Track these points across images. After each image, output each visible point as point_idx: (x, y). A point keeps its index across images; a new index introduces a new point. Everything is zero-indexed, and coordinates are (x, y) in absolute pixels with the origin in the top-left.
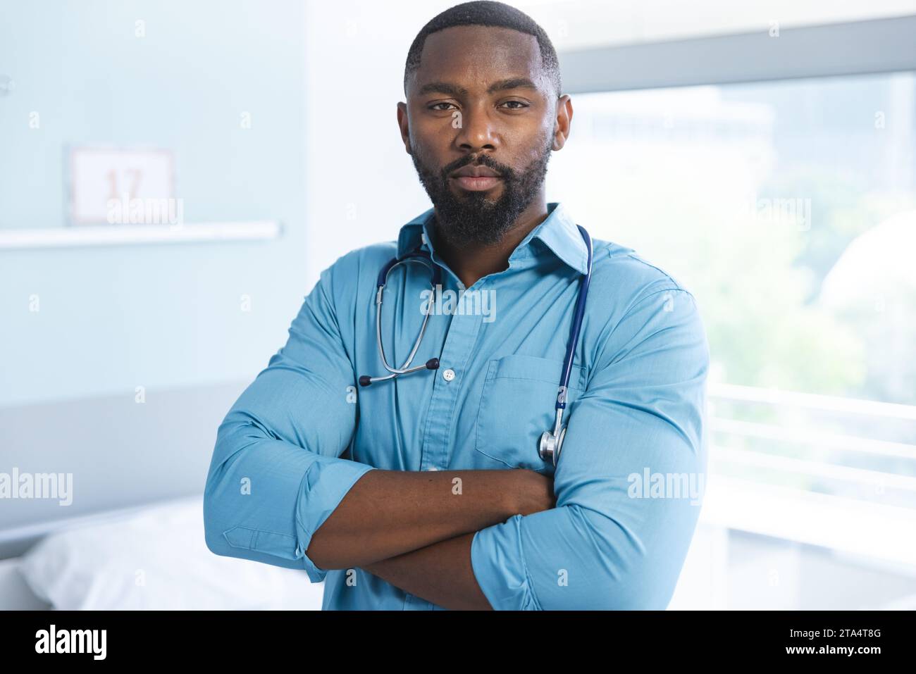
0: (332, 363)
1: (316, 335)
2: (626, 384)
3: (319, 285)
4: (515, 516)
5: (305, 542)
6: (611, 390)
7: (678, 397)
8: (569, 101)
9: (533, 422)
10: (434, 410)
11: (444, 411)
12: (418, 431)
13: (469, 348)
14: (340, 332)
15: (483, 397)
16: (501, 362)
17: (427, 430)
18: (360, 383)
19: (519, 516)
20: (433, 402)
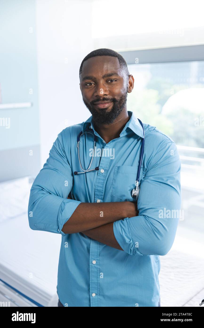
0: (65, 167)
1: (58, 157)
2: (158, 175)
3: (58, 139)
4: (126, 218)
5: (61, 227)
6: (154, 177)
7: (174, 179)
8: (132, 76)
9: (130, 187)
10: (98, 182)
11: (101, 182)
12: (93, 189)
13: (108, 162)
14: (66, 156)
15: (113, 179)
16: (119, 168)
17: (96, 188)
18: (74, 174)
19: (128, 218)
20: (98, 179)
